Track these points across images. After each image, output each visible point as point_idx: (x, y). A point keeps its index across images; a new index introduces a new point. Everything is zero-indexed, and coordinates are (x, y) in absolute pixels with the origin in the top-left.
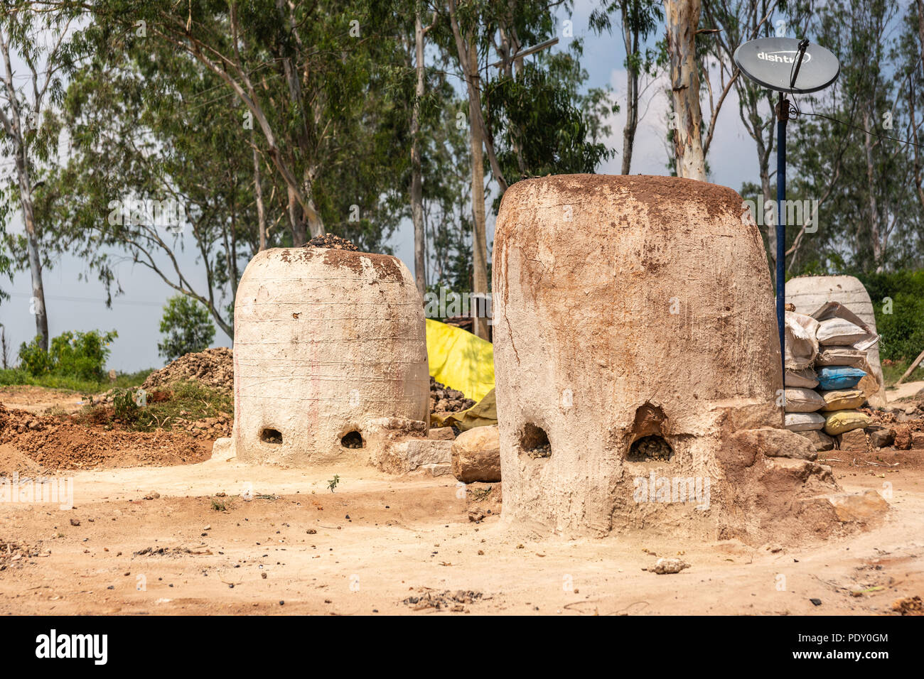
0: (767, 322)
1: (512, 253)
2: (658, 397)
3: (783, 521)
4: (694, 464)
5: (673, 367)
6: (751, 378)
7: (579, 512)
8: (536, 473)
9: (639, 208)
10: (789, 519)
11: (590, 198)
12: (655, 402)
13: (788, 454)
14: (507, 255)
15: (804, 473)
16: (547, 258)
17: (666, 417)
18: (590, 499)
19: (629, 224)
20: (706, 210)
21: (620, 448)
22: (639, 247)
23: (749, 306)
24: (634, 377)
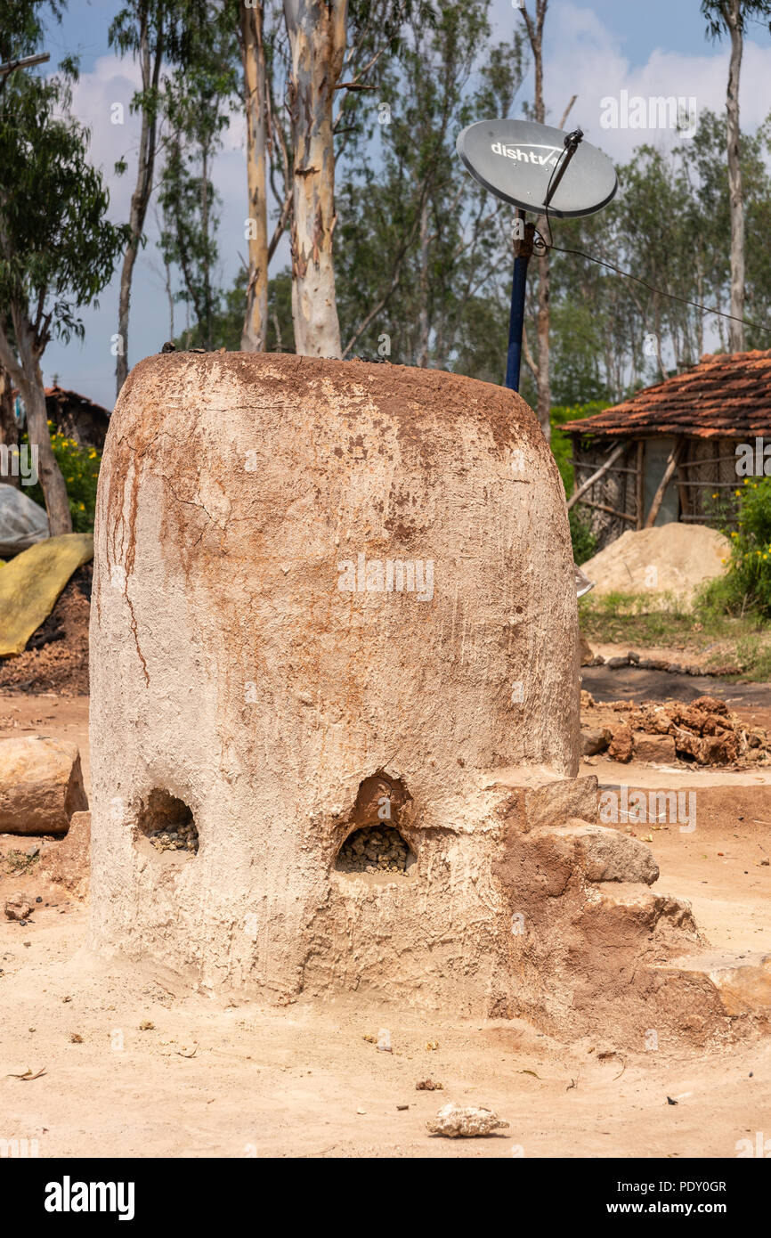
0: (571, 629)
1: (148, 484)
2: (399, 762)
3: (618, 1000)
4: (452, 881)
5: (427, 712)
6: (545, 730)
7: (247, 957)
8: (166, 879)
9: (384, 426)
10: (629, 1000)
11: (298, 400)
12: (393, 771)
13: (618, 875)
14: (136, 488)
15: (652, 915)
16: (215, 502)
17: (411, 798)
18: (268, 936)
19: (365, 452)
20: (491, 434)
21: (326, 849)
22: (381, 496)
23: (548, 603)
24: (359, 726)
